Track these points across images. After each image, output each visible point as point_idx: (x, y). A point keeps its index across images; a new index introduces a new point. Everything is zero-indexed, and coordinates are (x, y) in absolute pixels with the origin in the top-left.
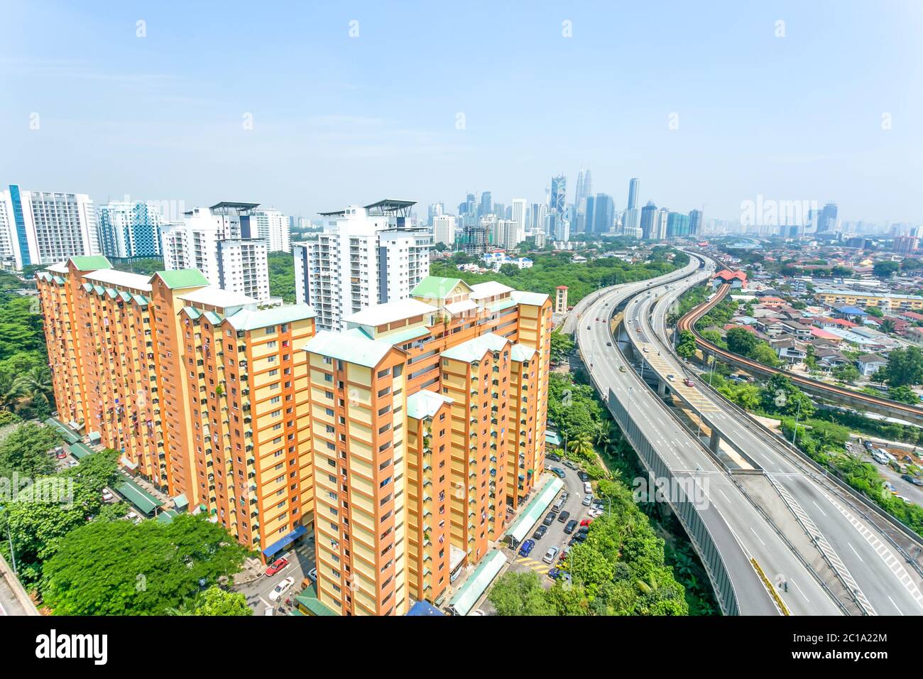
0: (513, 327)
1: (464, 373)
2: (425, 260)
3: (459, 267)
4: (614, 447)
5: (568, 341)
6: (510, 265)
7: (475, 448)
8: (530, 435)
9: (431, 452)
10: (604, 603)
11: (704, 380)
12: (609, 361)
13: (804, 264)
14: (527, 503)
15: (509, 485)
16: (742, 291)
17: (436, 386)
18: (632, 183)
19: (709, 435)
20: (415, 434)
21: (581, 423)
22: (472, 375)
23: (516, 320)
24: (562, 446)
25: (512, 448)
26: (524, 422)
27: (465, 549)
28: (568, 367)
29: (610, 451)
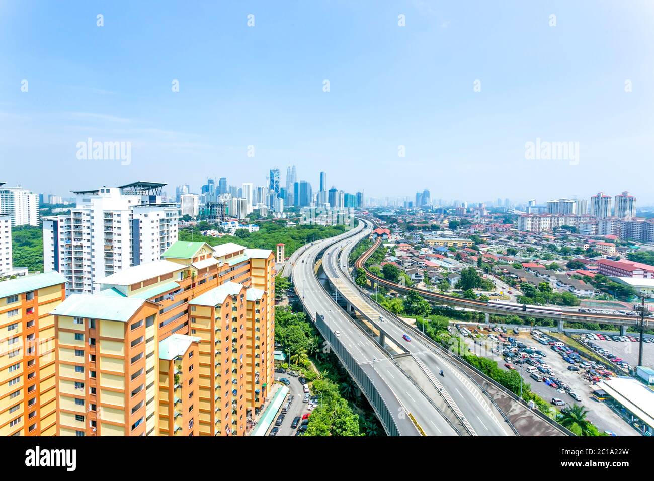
0: (247, 275)
1: (209, 315)
2: (174, 230)
3: (202, 233)
4: (322, 354)
5: (287, 283)
6: (242, 230)
7: (220, 375)
8: (263, 357)
9: (181, 387)
11: (373, 299)
12: (315, 293)
13: (418, 223)
14: (262, 411)
15: (247, 400)
16: (389, 241)
17: (186, 329)
18: (322, 174)
19: (379, 335)
20: (166, 374)
21: (299, 340)
22: (216, 316)
23: (249, 270)
24: (287, 361)
25: (249, 370)
26: (258, 347)
28: (288, 301)
29: (319, 357)
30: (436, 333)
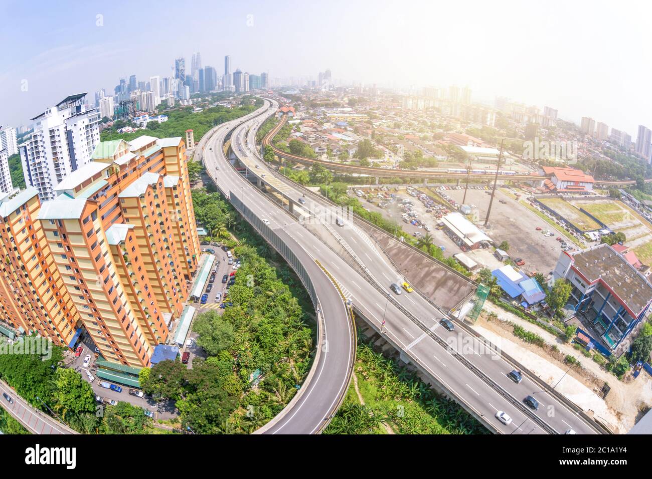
0: (162, 165)
1: (136, 205)
2: (96, 132)
3: (119, 131)
4: (239, 226)
5: (199, 166)
6: (152, 122)
7: (156, 253)
8: (187, 234)
9: (131, 264)
10: (252, 309)
11: (281, 173)
12: (226, 173)
13: (320, 101)
14: (197, 275)
15: (183, 268)
16: (294, 118)
17: (121, 219)
18: (226, 58)
19: (288, 204)
20: (117, 255)
21: (217, 217)
22: (142, 205)
23: (163, 160)
24: (209, 235)
25: (179, 246)
26: (182, 227)
27: (170, 312)
28: (202, 183)
29: (237, 229)
30: (336, 197)
